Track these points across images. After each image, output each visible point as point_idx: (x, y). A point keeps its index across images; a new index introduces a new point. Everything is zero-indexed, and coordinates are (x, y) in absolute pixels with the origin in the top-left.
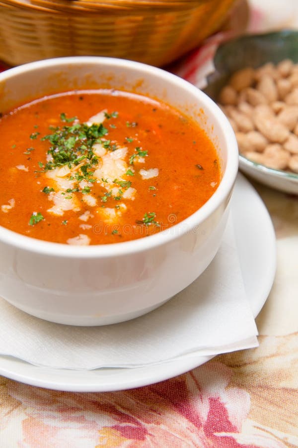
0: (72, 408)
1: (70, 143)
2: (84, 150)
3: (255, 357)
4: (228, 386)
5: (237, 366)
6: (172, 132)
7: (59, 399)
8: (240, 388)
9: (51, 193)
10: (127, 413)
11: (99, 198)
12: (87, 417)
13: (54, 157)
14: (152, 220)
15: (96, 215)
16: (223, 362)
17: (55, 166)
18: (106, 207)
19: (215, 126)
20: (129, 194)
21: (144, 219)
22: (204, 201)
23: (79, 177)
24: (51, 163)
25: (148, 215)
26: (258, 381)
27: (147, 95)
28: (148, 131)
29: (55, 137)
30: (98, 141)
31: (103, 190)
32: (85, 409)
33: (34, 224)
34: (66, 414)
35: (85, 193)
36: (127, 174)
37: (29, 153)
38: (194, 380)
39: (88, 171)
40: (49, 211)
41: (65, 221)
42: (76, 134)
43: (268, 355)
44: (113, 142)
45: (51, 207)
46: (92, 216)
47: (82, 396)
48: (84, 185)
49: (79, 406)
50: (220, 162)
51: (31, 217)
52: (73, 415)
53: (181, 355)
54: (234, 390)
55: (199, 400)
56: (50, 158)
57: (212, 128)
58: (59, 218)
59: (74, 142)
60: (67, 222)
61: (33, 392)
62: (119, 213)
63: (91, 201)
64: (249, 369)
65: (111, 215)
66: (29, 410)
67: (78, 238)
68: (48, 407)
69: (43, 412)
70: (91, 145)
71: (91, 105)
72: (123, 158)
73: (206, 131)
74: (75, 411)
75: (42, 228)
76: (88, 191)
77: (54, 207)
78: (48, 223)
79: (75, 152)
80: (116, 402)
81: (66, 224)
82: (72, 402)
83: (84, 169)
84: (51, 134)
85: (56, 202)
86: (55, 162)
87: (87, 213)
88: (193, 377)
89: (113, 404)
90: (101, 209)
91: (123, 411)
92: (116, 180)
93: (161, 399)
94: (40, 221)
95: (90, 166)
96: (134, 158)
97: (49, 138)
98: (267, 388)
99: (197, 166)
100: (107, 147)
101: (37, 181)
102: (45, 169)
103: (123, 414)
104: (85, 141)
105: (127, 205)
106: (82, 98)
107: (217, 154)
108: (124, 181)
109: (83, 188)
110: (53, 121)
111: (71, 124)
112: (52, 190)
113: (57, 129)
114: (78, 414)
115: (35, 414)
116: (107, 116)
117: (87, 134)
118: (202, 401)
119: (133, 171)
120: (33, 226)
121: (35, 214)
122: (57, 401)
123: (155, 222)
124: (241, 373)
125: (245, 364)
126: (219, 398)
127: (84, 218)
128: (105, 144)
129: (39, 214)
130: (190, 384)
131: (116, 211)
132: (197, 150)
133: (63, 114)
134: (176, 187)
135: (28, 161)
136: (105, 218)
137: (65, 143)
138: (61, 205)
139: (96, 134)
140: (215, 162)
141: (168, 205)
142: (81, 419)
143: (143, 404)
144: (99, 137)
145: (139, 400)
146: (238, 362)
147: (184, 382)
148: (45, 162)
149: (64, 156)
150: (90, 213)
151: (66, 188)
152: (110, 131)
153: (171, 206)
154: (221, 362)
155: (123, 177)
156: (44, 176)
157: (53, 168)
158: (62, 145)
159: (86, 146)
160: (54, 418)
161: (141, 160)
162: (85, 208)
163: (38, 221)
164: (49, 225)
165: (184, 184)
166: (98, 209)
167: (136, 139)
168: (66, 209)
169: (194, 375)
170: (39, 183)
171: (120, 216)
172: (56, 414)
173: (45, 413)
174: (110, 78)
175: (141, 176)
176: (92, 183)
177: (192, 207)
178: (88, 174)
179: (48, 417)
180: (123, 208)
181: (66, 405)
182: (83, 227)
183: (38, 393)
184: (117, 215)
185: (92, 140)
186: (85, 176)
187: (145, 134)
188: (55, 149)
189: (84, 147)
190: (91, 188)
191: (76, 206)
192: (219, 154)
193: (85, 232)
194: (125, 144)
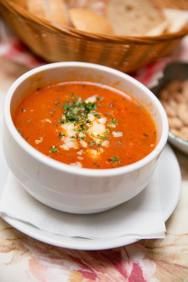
0: (57, 257)
1: (75, 110)
2: (82, 116)
3: (161, 244)
4: (145, 258)
5: (151, 248)
6: (132, 113)
7: (50, 251)
8: (151, 260)
9: (63, 137)
10: (87, 264)
11: (89, 143)
12: (65, 263)
13: (66, 117)
14: (117, 160)
15: (86, 152)
16: (143, 245)
17: (66, 122)
18: (92, 149)
19: (157, 113)
20: (105, 143)
21: (112, 159)
22: (146, 154)
23: (79, 130)
24: (64, 120)
25: (115, 157)
26: (161, 258)
27: (121, 90)
28: (119, 110)
29: (67, 105)
30: (91, 112)
31: (91, 139)
32: (64, 258)
33: (52, 152)
34: (54, 260)
35: (81, 140)
36: (105, 132)
37: (53, 113)
38: (126, 252)
39: (84, 127)
40: (61, 147)
41: (69, 153)
42: (79, 106)
43: (169, 244)
44: (99, 113)
45: (62, 145)
46: (84, 153)
47: (63, 251)
48: (81, 135)
49: (61, 256)
50: (158, 134)
51: (51, 149)
52: (57, 261)
53: (122, 236)
54: (148, 261)
55: (127, 263)
56: (64, 118)
57: (156, 114)
58: (66, 151)
59: (78, 110)
60: (70, 154)
61: (36, 245)
62: (99, 153)
63: (84, 144)
64: (157, 250)
65: (95, 154)
66: (33, 255)
67: (75, 163)
68: (43, 255)
69: (40, 257)
70: (87, 113)
71: (89, 91)
72: (104, 124)
73: (152, 115)
74: (59, 259)
75: (57, 155)
76: (83, 139)
77: (64, 145)
78: (60, 153)
79: (78, 116)
80: (81, 257)
81: (70, 155)
82: (57, 254)
83: (82, 126)
84: (65, 104)
85: (65, 142)
86: (67, 120)
87: (82, 150)
88: (126, 250)
89: (80, 258)
90: (90, 150)
91: (85, 263)
92: (99, 135)
93: (106, 259)
94: (56, 151)
95: (85, 125)
96: (110, 124)
97: (64, 106)
98: (166, 262)
99: (144, 133)
100: (95, 116)
101: (56, 129)
102: (61, 123)
103: (85, 264)
104: (84, 111)
105: (103, 150)
106: (84, 86)
107: (156, 129)
108: (103, 136)
109: (81, 137)
110: (67, 97)
111: (77, 100)
112: (64, 135)
113: (69, 102)
114: (60, 261)
115: (36, 257)
116: (98, 99)
117: (85, 107)
118: (129, 264)
119: (109, 131)
120: (52, 153)
121: (54, 147)
122: (49, 252)
123: (118, 161)
124: (153, 252)
125: (155, 248)
126: (138, 264)
127: (80, 153)
128: (95, 114)
129: (55, 147)
130: (123, 254)
131: (98, 152)
132: (145, 125)
133: (73, 94)
134: (131, 144)
135: (52, 117)
136: (91, 155)
137: (73, 110)
138: (68, 144)
139: (90, 108)
140: (155, 133)
141: (126, 153)
142: (62, 264)
143: (96, 261)
144: (92, 110)
145: (94, 258)
146: (151, 246)
147: (120, 252)
148: (61, 119)
149: (72, 118)
150: (84, 151)
151: (72, 135)
152: (98, 107)
153: (127, 154)
154: (141, 245)
155: (103, 134)
156: (60, 127)
157: (65, 123)
158: (71, 111)
159: (84, 113)
160: (47, 261)
161: (114, 126)
162: (81, 148)
163: (55, 151)
164: (61, 154)
165: (136, 143)
166: (87, 149)
167: (112, 114)
168: (71, 147)
169: (126, 249)
170: (57, 130)
171: (100, 155)
172: (48, 259)
173: (42, 258)
174: (101, 77)
175: (113, 135)
176: (86, 135)
177: (139, 156)
178: (84, 129)
179: (43, 260)
180: (101, 151)
181: (54, 255)
182: (79, 158)
183: (39, 246)
184: (98, 154)
185: (88, 111)
186: (82, 130)
187: (117, 112)
188: (67, 113)
189: (83, 114)
190: (85, 137)
191: (76, 146)
192: (158, 129)
193: (79, 161)
194: (106, 115)
